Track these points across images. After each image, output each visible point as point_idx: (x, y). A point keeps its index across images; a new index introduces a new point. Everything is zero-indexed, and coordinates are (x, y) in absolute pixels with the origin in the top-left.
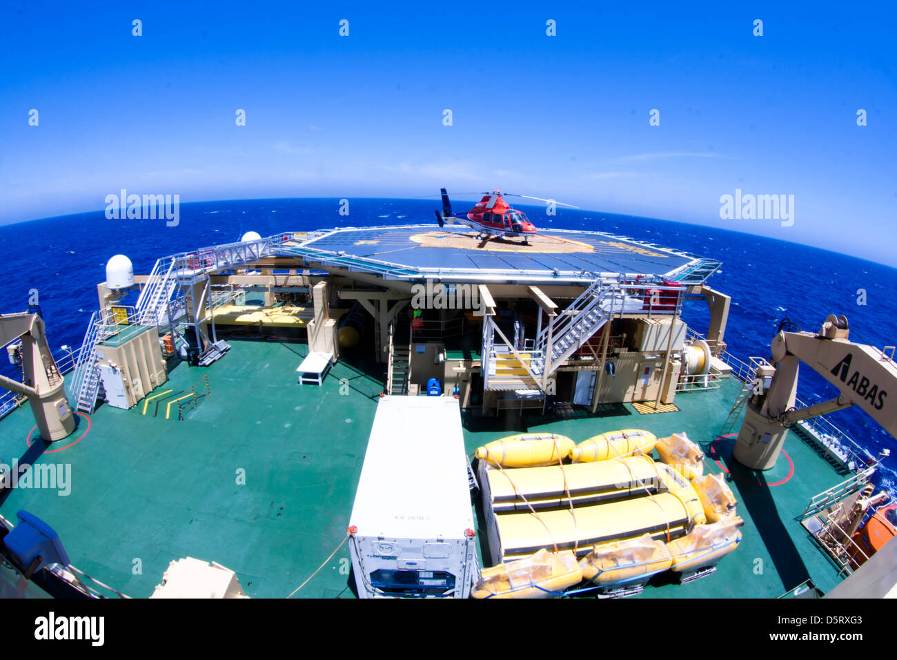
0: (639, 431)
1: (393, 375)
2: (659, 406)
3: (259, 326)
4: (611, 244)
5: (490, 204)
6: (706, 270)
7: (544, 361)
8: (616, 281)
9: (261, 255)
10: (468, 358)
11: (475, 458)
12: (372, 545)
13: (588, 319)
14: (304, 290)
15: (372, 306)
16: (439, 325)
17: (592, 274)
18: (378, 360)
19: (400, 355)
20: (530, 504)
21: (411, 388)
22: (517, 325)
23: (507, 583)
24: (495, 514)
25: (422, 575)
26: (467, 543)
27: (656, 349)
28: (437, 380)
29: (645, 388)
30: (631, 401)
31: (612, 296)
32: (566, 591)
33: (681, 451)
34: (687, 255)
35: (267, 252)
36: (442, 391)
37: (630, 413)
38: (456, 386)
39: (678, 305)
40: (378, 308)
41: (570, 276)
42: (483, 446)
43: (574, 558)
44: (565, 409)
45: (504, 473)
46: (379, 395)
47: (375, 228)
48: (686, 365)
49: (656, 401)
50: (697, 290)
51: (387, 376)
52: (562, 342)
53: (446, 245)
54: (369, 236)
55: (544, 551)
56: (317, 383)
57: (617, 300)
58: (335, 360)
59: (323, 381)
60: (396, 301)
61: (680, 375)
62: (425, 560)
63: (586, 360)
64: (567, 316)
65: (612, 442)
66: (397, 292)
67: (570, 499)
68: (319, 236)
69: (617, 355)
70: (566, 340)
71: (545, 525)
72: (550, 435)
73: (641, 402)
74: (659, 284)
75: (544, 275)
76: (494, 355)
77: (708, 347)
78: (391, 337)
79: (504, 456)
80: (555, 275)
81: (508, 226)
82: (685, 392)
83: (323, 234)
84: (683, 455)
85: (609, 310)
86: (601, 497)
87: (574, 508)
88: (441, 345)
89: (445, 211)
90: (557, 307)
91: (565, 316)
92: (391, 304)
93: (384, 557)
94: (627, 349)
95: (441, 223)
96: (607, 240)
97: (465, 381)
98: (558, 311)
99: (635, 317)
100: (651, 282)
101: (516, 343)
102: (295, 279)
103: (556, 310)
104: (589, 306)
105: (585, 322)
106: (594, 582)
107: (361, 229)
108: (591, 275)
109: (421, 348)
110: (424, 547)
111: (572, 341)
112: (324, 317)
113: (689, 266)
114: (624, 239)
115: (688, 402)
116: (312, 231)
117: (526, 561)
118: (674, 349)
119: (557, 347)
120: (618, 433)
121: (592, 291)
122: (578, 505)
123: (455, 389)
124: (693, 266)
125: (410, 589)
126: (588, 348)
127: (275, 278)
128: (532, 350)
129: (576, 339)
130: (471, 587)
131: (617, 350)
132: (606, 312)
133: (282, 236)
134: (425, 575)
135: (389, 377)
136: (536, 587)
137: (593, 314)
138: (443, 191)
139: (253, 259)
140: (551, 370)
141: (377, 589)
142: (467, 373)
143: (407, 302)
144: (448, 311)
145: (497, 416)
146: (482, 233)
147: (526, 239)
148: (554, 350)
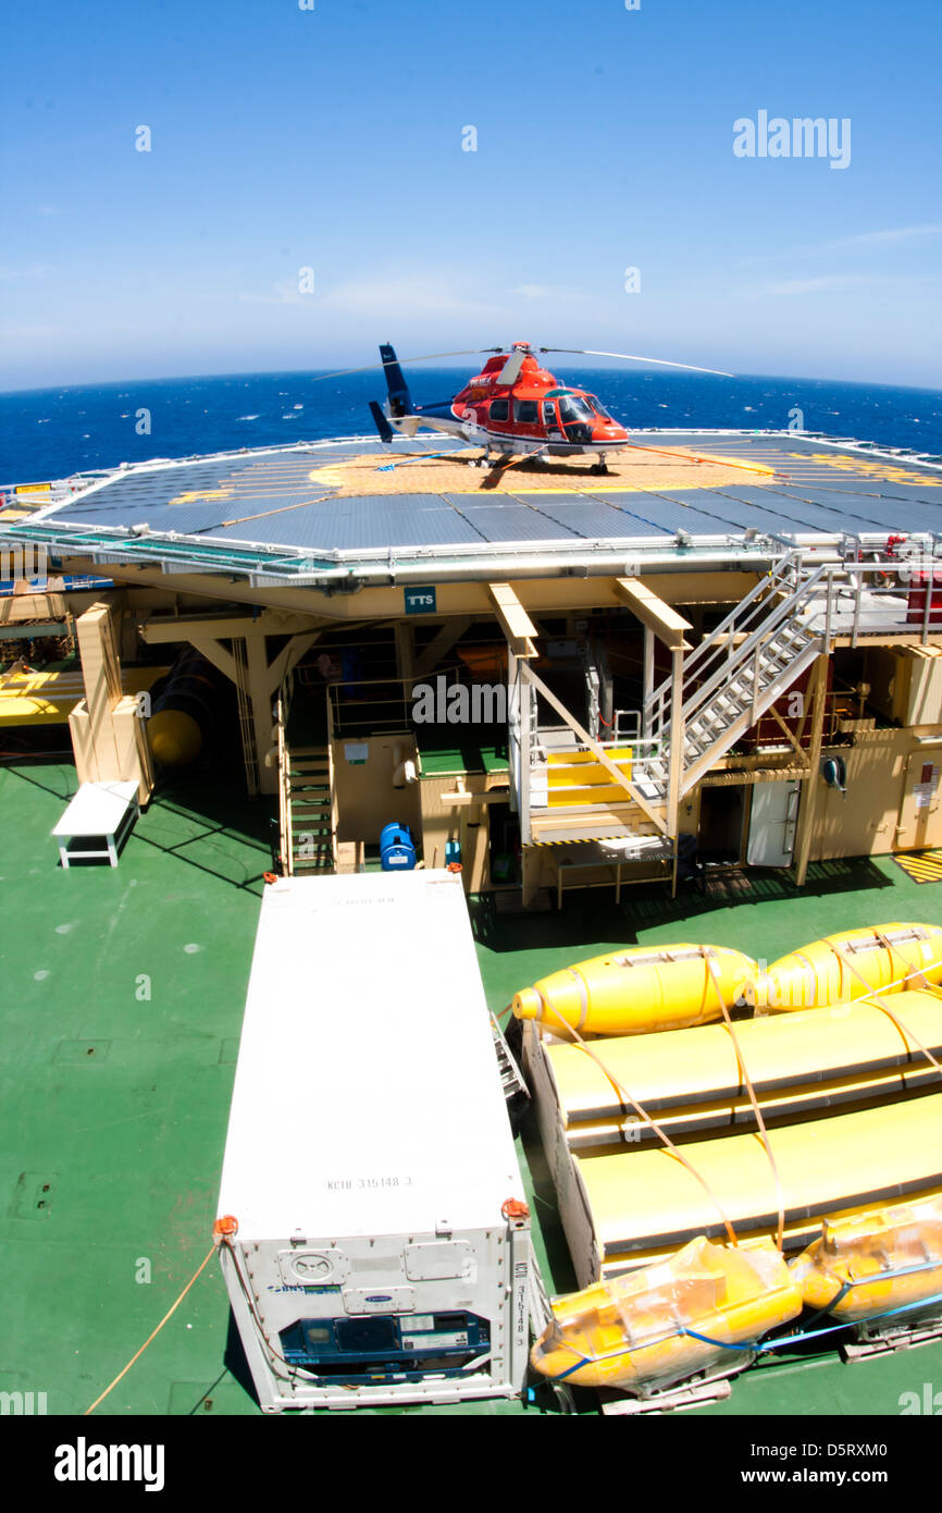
0: (917, 927)
1: (293, 822)
4: (818, 459)
5: (507, 376)
7: (666, 763)
8: (834, 555)
10: (475, 767)
11: (513, 1018)
12: (278, 1260)
13: (771, 654)
14: (54, 630)
15: (229, 656)
17: (775, 539)
18: (252, 790)
19: (305, 773)
20: (656, 1124)
21: (341, 852)
22: (594, 677)
23: (617, 1328)
24: (574, 1157)
25: (407, 1324)
26: (510, 1236)
28: (403, 827)
29: (923, 816)
30: (890, 851)
31: (827, 591)
32: (764, 1339)
36: (417, 856)
37: (889, 882)
38: (451, 840)
40: (244, 660)
41: (718, 547)
42: (531, 985)
43: (777, 1256)
44: (727, 881)
45: (588, 1052)
46: (261, 877)
47: (220, 458)
51: (278, 826)
52: (709, 713)
53: (402, 488)
54: (207, 480)
55: (701, 1242)
56: (106, 861)
57: (842, 602)
58: (144, 800)
59: (119, 853)
60: (288, 637)
62: (411, 1286)
63: (771, 755)
64: (718, 646)
65: (850, 958)
66: (288, 615)
67: (755, 1107)
68: (80, 489)
69: (848, 739)
70: (719, 708)
71: (701, 1180)
72: (694, 948)
73: (918, 852)
75: (655, 550)
76: (540, 753)
78: (281, 730)
79: (584, 1008)
80: (681, 545)
81: (554, 429)
83: (90, 484)
85: (821, 628)
86: (831, 1097)
87: (767, 1129)
88: (409, 739)
89: (394, 402)
90: (689, 626)
91: (713, 649)
92: (275, 645)
93: (309, 1289)
94: (873, 721)
95: (386, 433)
96: (808, 450)
97: (475, 826)
98: (694, 638)
99: (890, 642)
101: (595, 723)
102: (28, 604)
103: (688, 635)
104: (770, 621)
105: (762, 660)
106: (832, 1313)
107: (185, 463)
108: (770, 541)
109: (357, 750)
110: (405, 1254)
111: (733, 711)
112: (110, 693)
114: (851, 445)
117: (661, 1271)
119: (696, 727)
120: (864, 935)
121: (777, 582)
122: (777, 1120)
123: (448, 845)
125: (382, 1363)
126: (775, 724)
128: (633, 737)
129: (744, 704)
130: (531, 1344)
131: (847, 727)
132: (815, 633)
134: (415, 1323)
135: (283, 831)
136: (690, 1334)
137: (784, 640)
138: (387, 351)
140: (685, 784)
141: (300, 1371)
142: (476, 806)
143: (314, 637)
144: (418, 652)
145: (560, 907)
146: (491, 451)
147: (602, 461)
148: (691, 734)
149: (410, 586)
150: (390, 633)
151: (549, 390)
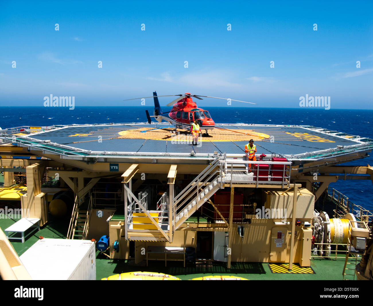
2: (294, 268)
15: (72, 183)
19: (81, 218)
40: (77, 185)
60: (91, 179)
73: (280, 264)
112: (35, 191)
143: (100, 178)
146: (177, 128)
147: (207, 132)
151: (194, 108)
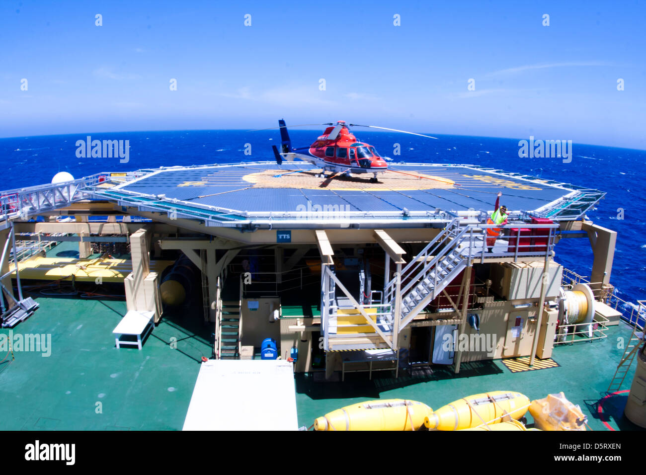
0: (508, 393)
1: (222, 335)
2: (534, 361)
3: (71, 282)
4: (476, 177)
6: (586, 203)
7: (393, 315)
8: (476, 221)
9: (73, 199)
10: (308, 315)
13: (443, 266)
14: (122, 240)
15: (197, 256)
16: (273, 278)
17: (449, 213)
18: (205, 319)
19: (229, 313)
21: (243, 350)
22: (362, 275)
27: (528, 297)
28: (273, 340)
29: (517, 341)
30: (501, 357)
31: (470, 237)
33: (559, 413)
34: (564, 186)
35: (80, 196)
36: (278, 353)
37: (501, 371)
38: (294, 347)
39: (549, 245)
40: (205, 260)
41: (422, 217)
42: (324, 416)
44: (424, 370)
46: (203, 359)
48: (565, 313)
49: (531, 356)
50: (577, 226)
51: (214, 335)
52: (414, 293)
53: (283, 185)
54: (196, 176)
56: (136, 347)
57: (477, 242)
58: (157, 320)
59: (143, 344)
60: (226, 251)
61: (558, 325)
63: (446, 313)
64: (419, 262)
65: (475, 407)
66: (227, 241)
68: (139, 177)
69: (481, 306)
70: (418, 290)
72: (402, 401)
73: (514, 358)
74: (528, 222)
75: (393, 217)
77: (590, 291)
78: (219, 291)
79: (347, 427)
81: (354, 162)
82: (566, 344)
83: (144, 175)
84: (562, 418)
85: (467, 254)
88: (277, 300)
89: (284, 146)
90: (405, 253)
91: (417, 263)
92: (219, 254)
94: (493, 297)
95: (279, 160)
96: (472, 173)
97: (306, 341)
99: (502, 261)
100: (519, 220)
101: (361, 297)
102: (112, 227)
103: (403, 256)
104: (444, 250)
105: (439, 268)
108: (446, 214)
109: (253, 304)
111: (425, 292)
112: (144, 270)
113: (566, 199)
115: (568, 356)
116: (132, 171)
118: (548, 296)
119: (408, 298)
120: (483, 396)
121: (448, 233)
123: (293, 349)
124: (569, 199)
126: (446, 298)
127: (89, 225)
128: (379, 303)
129: (431, 289)
131: (481, 300)
132: (464, 256)
133: (97, 177)
135: (216, 338)
137: (449, 259)
138: (282, 122)
139: (64, 203)
142: (306, 332)
143: (238, 251)
144: (285, 261)
145: (343, 380)
146: (326, 170)
147: (375, 176)
148: (405, 302)
149: (280, 230)
150: (272, 251)
151: (353, 143)
